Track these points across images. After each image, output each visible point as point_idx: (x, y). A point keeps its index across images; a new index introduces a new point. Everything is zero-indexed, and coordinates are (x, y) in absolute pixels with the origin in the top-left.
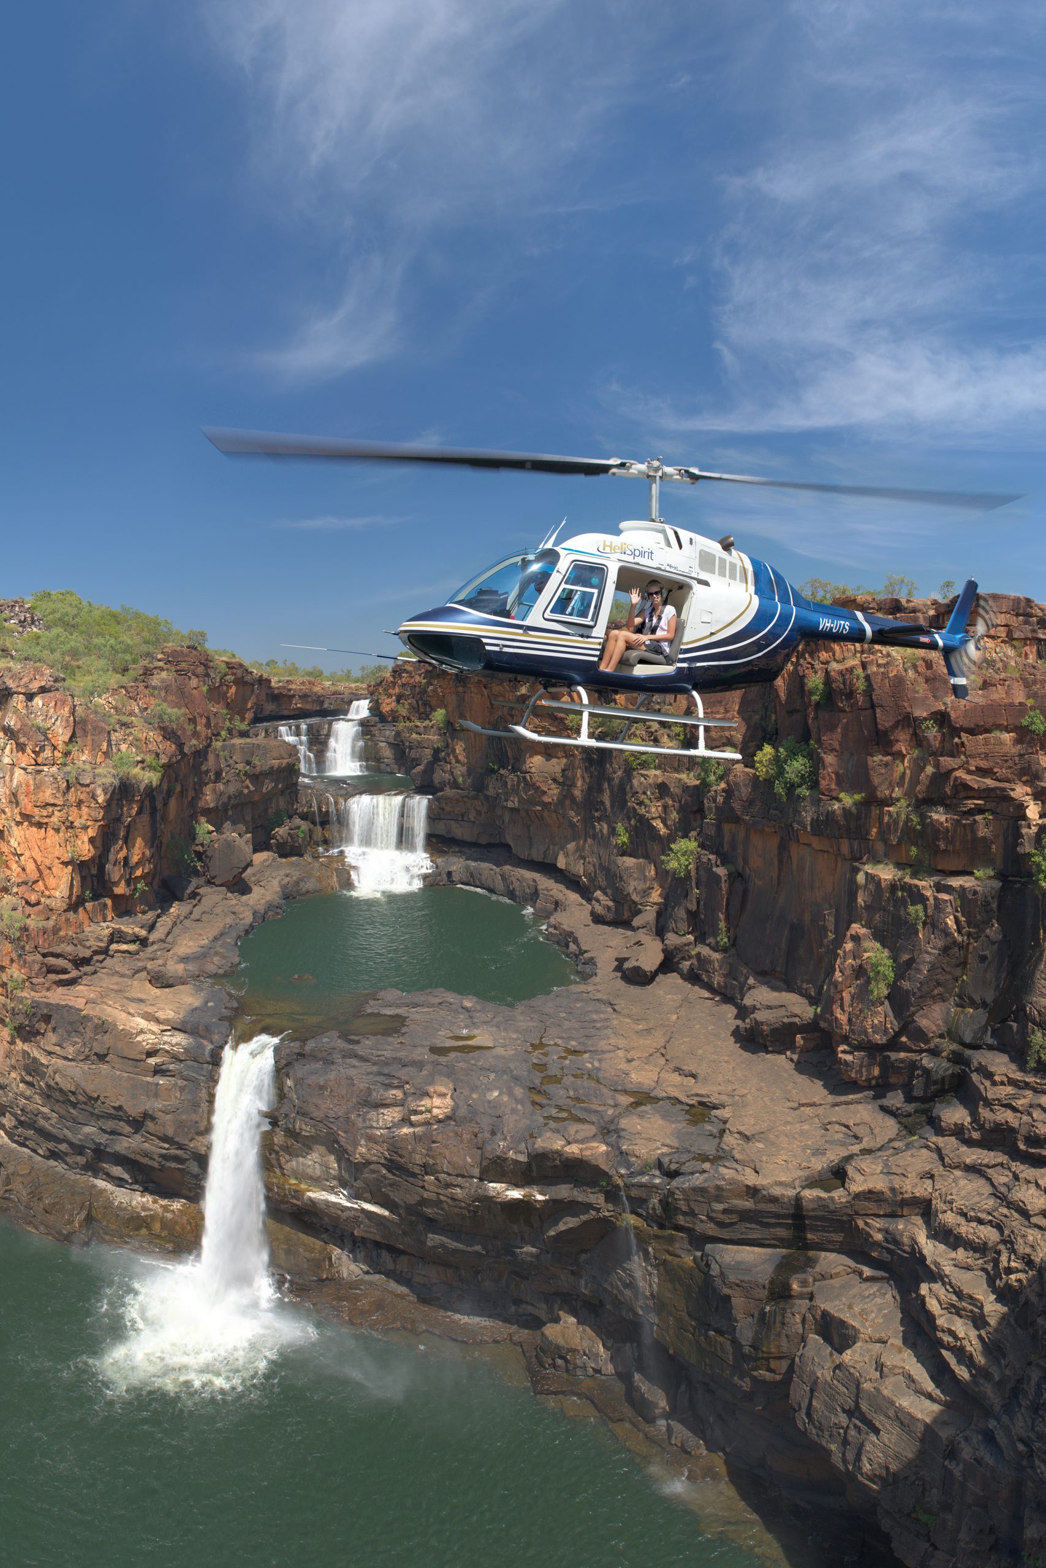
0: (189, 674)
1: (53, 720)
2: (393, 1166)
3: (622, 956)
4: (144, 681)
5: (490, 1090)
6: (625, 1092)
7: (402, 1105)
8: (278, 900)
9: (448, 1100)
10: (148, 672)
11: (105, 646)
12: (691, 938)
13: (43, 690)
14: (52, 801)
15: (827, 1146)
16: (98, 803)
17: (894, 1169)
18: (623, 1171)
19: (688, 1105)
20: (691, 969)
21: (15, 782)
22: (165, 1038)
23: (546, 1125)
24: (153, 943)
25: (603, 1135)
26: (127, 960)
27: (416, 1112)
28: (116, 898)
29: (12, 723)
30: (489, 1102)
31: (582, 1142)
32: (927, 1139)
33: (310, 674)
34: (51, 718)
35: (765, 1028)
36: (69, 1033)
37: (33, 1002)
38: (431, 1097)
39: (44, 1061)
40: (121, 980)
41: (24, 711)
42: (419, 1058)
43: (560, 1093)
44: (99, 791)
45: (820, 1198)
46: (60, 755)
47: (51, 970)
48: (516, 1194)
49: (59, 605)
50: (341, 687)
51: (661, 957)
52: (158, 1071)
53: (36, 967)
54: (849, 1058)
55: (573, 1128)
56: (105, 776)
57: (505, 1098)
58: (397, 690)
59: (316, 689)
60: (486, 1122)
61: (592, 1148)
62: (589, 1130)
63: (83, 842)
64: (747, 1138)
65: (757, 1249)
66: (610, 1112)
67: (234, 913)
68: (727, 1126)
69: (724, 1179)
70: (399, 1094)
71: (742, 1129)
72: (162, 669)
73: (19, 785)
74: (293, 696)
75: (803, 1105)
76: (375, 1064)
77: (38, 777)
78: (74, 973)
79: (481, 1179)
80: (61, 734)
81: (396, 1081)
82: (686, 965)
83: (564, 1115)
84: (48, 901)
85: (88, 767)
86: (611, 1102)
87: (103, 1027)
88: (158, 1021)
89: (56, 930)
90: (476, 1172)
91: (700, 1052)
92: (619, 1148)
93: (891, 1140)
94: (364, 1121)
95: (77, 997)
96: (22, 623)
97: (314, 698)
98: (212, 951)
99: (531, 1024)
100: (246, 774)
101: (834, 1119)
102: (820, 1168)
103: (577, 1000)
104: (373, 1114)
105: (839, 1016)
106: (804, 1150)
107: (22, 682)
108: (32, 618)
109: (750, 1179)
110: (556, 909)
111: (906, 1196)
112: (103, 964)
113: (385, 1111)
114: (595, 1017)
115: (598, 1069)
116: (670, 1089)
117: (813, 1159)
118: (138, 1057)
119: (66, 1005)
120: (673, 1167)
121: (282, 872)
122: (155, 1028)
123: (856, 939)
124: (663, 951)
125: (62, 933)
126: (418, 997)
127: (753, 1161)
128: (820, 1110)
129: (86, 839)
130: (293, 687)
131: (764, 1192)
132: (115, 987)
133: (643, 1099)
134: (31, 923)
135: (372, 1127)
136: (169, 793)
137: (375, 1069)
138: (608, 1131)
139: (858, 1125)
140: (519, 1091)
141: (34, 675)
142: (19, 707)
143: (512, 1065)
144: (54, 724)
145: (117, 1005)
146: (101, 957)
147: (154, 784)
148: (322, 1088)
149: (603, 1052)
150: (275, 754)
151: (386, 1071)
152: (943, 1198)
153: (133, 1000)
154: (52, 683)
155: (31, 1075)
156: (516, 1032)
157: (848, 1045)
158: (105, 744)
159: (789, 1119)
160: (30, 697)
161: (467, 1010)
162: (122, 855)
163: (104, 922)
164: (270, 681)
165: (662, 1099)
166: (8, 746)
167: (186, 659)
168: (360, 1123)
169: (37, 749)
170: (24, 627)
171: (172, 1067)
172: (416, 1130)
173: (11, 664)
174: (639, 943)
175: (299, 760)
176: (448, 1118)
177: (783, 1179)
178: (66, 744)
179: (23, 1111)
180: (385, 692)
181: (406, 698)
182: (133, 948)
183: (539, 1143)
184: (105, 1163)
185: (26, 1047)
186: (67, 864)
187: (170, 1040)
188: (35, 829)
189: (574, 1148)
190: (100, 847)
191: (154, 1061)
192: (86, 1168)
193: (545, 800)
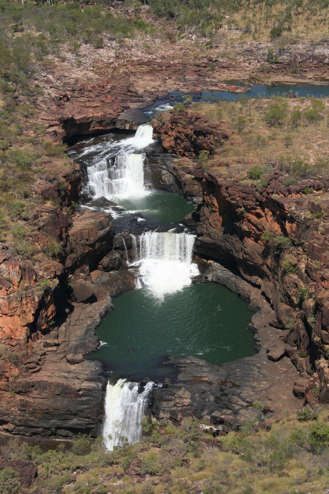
1: (12, 274)
3: (268, 349)
6: (247, 402)
7: (174, 401)
8: (110, 304)
9: (189, 400)
13: (5, 260)
14: (16, 306)
16: (35, 301)
20: (293, 360)
22: (84, 385)
23: (218, 409)
25: (233, 413)
26: (54, 354)
27: (178, 403)
28: (42, 330)
31: (227, 415)
35: (297, 391)
36: (43, 390)
37: (25, 382)
38: (183, 399)
39: (32, 401)
40: (57, 364)
42: (180, 386)
43: (225, 399)
44: (36, 297)
46: (16, 287)
47: (29, 369)
48: (208, 428)
51: (283, 352)
52: (82, 396)
53: (24, 369)
55: (225, 411)
56: (37, 291)
57: (207, 400)
58: (174, 134)
61: (229, 417)
62: (230, 412)
63: (30, 317)
66: (239, 407)
70: (173, 397)
77: (9, 299)
78: (38, 367)
80: (16, 279)
81: (172, 393)
83: (225, 406)
84: (18, 342)
87: (58, 385)
92: (236, 418)
94: (162, 405)
100: (86, 245)
103: (246, 364)
104: (165, 403)
112: (45, 360)
113: (169, 402)
114: (250, 372)
118: (75, 392)
119: (41, 380)
122: (79, 381)
124: (285, 350)
129: (31, 315)
132: (56, 369)
133: (251, 404)
134: (18, 354)
135: (164, 407)
137: (165, 389)
138: (235, 413)
140: (212, 398)
146: (44, 357)
149: (246, 387)
151: (169, 389)
155: (24, 407)
158: (34, 277)
161: (201, 366)
162: (44, 315)
163: (38, 340)
169: (7, 288)
171: (87, 394)
172: (178, 408)
174: (275, 346)
176: (188, 405)
178: (19, 282)
179: (20, 421)
180: (166, 133)
181: (182, 141)
182: (54, 348)
183: (213, 414)
184: (59, 432)
185: (22, 397)
186: (24, 326)
187: (86, 385)
188: (9, 318)
189: (223, 417)
190: (36, 315)
191: (81, 393)
192: (51, 435)
193: (255, 261)
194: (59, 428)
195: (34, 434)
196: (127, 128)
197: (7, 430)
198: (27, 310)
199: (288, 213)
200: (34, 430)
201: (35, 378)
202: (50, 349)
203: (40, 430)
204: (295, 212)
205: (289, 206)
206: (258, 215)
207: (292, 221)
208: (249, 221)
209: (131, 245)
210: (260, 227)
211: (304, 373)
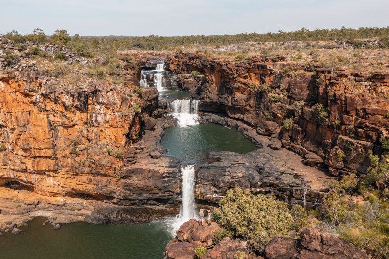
2: (229, 187)
3: (270, 144)
5: (249, 171)
6: (279, 172)
7: (230, 175)
9: (241, 174)
12: (289, 141)
13: (111, 90)
14: (119, 121)
16: (130, 119)
18: (281, 186)
19: (293, 175)
20: (289, 148)
23: (264, 177)
25: (277, 179)
27: (234, 176)
29: (105, 102)
35: (311, 162)
36: (140, 175)
37: (128, 170)
38: (237, 173)
39: (132, 183)
40: (145, 159)
41: (106, 97)
43: (264, 172)
44: (131, 116)
45: (323, 194)
46: (119, 109)
47: (130, 161)
48: (258, 190)
51: (281, 145)
54: (332, 170)
56: (131, 113)
58: (177, 63)
60: (251, 177)
61: (276, 182)
62: (273, 178)
64: (307, 181)
66: (277, 175)
68: (303, 179)
69: (303, 188)
73: (109, 119)
75: (320, 177)
77: (115, 116)
78: (135, 161)
79: (251, 187)
80: (119, 103)
81: (227, 171)
82: (288, 147)
83: (267, 176)
85: (125, 111)
87: (149, 171)
88: (162, 167)
92: (280, 181)
94: (221, 179)
100: (148, 100)
104: (223, 178)
105: (330, 162)
106: (320, 185)
107: (105, 88)
110: (245, 131)
112: (137, 157)
113: (226, 177)
116: (288, 172)
117: (322, 187)
118: (161, 175)
119: (138, 168)
120: (292, 185)
123: (336, 149)
124: (282, 143)
126: (221, 153)
128: (324, 179)
129: (127, 128)
131: (312, 191)
132: (146, 161)
133: (282, 173)
140: (255, 171)
141: (107, 85)
143: (251, 167)
144: (116, 100)
145: (150, 165)
153: (153, 163)
155: (126, 187)
158: (129, 103)
159: (317, 180)
160: (108, 92)
162: (134, 130)
163: (130, 146)
166: (102, 108)
169: (113, 108)
171: (169, 175)
174: (275, 141)
177: (316, 189)
178: (120, 105)
179: (123, 196)
180: (172, 63)
181: (181, 66)
182: (141, 151)
183: (263, 181)
184: (149, 202)
185: (125, 181)
186: (123, 135)
187: (168, 170)
188: (114, 128)
190: (130, 129)
191: (164, 175)
192: (143, 204)
193: (241, 104)
194: (149, 199)
195: (132, 204)
196: (151, 66)
197: (114, 203)
198: (125, 125)
199: (268, 71)
200: (132, 202)
201: (133, 167)
202: (138, 151)
203: (137, 201)
204: (273, 70)
205: (270, 66)
206: (245, 78)
207: (270, 75)
208: (239, 82)
209: (166, 106)
210: (247, 83)
211: (307, 152)
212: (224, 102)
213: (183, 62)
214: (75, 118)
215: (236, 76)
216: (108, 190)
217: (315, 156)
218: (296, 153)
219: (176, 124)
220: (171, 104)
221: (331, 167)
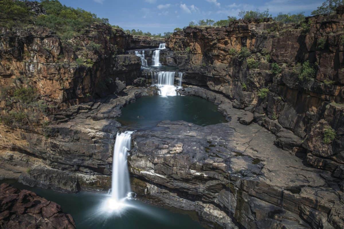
0: (103, 33)
1: (52, 47)
2: (164, 164)
3: (240, 117)
4: (86, 35)
5: (194, 146)
6: (234, 152)
7: (168, 149)
8: (134, 98)
9: (181, 148)
10: (87, 32)
11: (71, 22)
12: (264, 115)
13: (47, 37)
14: (54, 73)
15: (296, 180)
16: (71, 73)
17: (319, 195)
18: (230, 172)
19: (253, 158)
20: (262, 123)
21: (39, 68)
22: (97, 134)
23: (209, 157)
24: (93, 109)
25: (225, 161)
26: (84, 114)
27: (171, 151)
28: (80, 98)
29: (36, 48)
30: (193, 149)
31: (219, 162)
32: (335, 190)
33: (146, 34)
34: (51, 46)
35: (283, 143)
36: (66, 135)
37: (52, 128)
38: (176, 147)
39: (58, 144)
40: (82, 119)
41: (40, 44)
42: (174, 137)
43: (214, 149)
44: (71, 70)
45: (290, 194)
46: (56, 59)
47: (58, 119)
48: (198, 174)
49: (52, 6)
50: (157, 39)
51: (253, 118)
52: (95, 142)
53: (53, 118)
54: (311, 158)
55: (216, 159)
56: (73, 65)
57: (198, 149)
59: (148, 39)
60: (191, 154)
61: (221, 165)
62: (221, 160)
63: (67, 84)
64: (270, 171)
65: (267, 203)
66: (229, 156)
67: (119, 101)
68: (264, 166)
69: (260, 180)
70: (167, 146)
71: (269, 168)
72: (93, 31)
73: (41, 69)
74: (140, 41)
75: (291, 167)
76: (160, 138)
77: (48, 66)
78: (67, 119)
79: (189, 169)
80: (56, 52)
81: (166, 143)
82: (260, 122)
83: (215, 155)
84: (55, 100)
85: (67, 63)
86: (229, 154)
87: (76, 132)
88: (95, 129)
89: (59, 108)
90: (188, 167)
91: (260, 145)
92: (229, 166)
93: (320, 186)
94: (157, 152)
95: (68, 125)
96: (37, 11)
97: (147, 42)
98: (112, 111)
99: (209, 131)
101: (301, 174)
102: (292, 186)
103: (224, 127)
104: (159, 151)
105: (310, 144)
106: (288, 179)
107: (38, 34)
108: (41, 10)
109: (268, 182)
110: (221, 103)
111: (321, 204)
112: (77, 116)
113: (163, 150)
114: (229, 131)
115: (227, 145)
116: (248, 153)
117: (290, 183)
118: (89, 139)
119: (64, 128)
120: (245, 174)
121: (136, 91)
122: (94, 131)
123: (322, 124)
124: (254, 117)
125: (61, 109)
126: (175, 123)
127: (270, 178)
128: (297, 170)
130: (140, 38)
131: (272, 187)
132: (81, 122)
133: (239, 154)
134: (50, 107)
135: (159, 154)
136: (97, 70)
137: (161, 140)
138: (227, 161)
139: (309, 178)
140: (202, 148)
141: (43, 31)
142: (38, 42)
143: (201, 141)
144: (53, 49)
145: (81, 126)
146: (76, 114)
147: (91, 67)
148: (145, 144)
149: (230, 141)
150: (133, 60)
151: (164, 140)
152: (336, 211)
153: (87, 124)
154: (50, 34)
155: (54, 148)
156: (204, 133)
157: (312, 154)
158: (73, 56)
159: (285, 169)
160: (42, 39)
161: (190, 126)
163: (76, 104)
164: (132, 36)
165: (246, 155)
166: (35, 56)
167: (101, 28)
168: (155, 153)
169: (47, 57)
170: (38, 13)
171: (100, 141)
172: (171, 155)
173: (33, 27)
174: (246, 114)
175: (141, 62)
176: (180, 153)
177: (279, 185)
178: (58, 55)
179: (53, 158)
180: (171, 41)
181: (178, 43)
182: (86, 111)
183: (206, 161)
184: (81, 169)
185: (51, 140)
186: (61, 90)
187: (99, 134)
188: (48, 81)
189: (216, 164)
191: (94, 140)
192: (75, 171)
193: (220, 75)
194: (79, 166)
195: (64, 169)
196: (155, 45)
198: (65, 79)
199: (250, 32)
200: (64, 166)
202: (83, 111)
203: (67, 166)
204: (256, 30)
205: (251, 27)
206: (226, 43)
207: (252, 38)
208: (219, 48)
209: (150, 76)
210: (227, 50)
211: (282, 129)
212: (205, 73)
213: (180, 40)
214: (10, 66)
215: (216, 41)
216: (38, 150)
217: (291, 134)
218: (269, 130)
219: (156, 94)
220: (155, 74)
221: (311, 152)
